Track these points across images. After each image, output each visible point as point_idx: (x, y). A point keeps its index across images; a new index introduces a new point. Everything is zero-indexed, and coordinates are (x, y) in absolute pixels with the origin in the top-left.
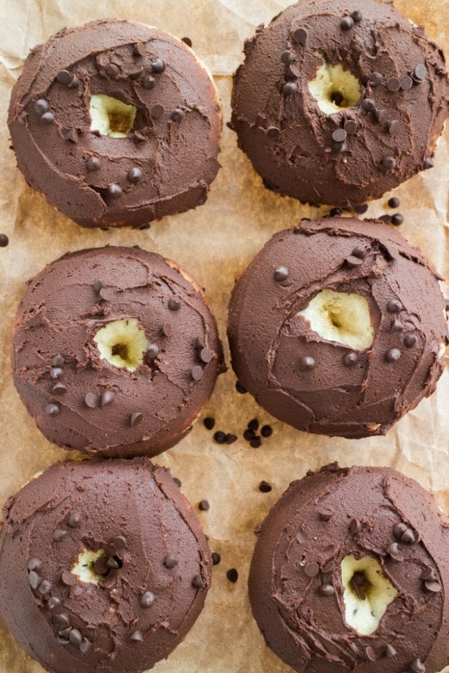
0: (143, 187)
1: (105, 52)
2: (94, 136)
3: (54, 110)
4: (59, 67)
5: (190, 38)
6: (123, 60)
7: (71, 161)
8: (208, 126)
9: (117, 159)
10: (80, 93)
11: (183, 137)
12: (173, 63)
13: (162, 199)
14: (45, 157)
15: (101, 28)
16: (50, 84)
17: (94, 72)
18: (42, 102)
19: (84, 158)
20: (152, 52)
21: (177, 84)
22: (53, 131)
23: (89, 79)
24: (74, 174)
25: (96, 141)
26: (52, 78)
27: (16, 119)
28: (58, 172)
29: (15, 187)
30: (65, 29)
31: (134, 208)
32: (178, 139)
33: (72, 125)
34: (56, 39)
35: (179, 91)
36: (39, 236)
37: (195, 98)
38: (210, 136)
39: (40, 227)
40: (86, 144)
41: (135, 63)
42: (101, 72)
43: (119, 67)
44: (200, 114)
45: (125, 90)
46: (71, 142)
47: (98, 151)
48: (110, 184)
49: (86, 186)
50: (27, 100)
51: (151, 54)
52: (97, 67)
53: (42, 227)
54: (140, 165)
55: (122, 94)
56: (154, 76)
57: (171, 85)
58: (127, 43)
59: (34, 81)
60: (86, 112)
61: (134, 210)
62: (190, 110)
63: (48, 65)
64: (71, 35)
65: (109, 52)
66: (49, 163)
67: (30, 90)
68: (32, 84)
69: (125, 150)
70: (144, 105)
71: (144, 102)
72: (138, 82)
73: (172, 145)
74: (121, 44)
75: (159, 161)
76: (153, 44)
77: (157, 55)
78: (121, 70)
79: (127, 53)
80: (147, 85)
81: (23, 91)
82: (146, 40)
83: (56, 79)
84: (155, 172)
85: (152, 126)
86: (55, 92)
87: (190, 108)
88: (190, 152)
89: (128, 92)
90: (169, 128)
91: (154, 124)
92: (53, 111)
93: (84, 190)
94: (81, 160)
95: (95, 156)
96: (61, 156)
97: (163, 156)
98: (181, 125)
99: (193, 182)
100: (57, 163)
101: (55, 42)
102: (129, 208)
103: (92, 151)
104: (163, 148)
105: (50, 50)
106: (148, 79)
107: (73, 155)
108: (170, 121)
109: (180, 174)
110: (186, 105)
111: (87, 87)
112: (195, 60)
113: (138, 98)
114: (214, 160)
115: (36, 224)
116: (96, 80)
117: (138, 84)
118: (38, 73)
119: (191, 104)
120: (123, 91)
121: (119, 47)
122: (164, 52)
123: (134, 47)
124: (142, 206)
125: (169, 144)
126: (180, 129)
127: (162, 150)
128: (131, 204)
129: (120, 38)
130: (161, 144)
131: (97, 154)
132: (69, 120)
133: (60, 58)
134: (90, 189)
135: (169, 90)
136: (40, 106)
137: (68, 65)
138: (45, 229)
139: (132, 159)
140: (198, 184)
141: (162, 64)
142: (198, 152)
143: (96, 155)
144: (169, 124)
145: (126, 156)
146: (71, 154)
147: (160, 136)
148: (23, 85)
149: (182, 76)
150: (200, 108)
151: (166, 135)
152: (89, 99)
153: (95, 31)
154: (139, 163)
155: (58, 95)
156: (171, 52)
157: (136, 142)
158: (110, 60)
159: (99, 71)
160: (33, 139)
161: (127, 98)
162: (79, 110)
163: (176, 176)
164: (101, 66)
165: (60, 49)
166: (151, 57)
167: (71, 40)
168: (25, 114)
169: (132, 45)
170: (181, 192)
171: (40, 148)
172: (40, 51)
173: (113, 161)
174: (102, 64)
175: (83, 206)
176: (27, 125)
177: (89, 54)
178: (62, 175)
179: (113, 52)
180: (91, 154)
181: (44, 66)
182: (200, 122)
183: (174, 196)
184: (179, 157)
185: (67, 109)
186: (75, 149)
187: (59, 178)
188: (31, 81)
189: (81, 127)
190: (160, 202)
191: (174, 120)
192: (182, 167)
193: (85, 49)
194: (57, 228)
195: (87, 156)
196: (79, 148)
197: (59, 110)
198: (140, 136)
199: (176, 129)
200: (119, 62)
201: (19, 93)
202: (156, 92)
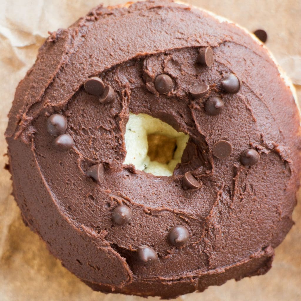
0: (187, 253)
1: (157, 55)
2: (127, 173)
3: (75, 131)
4: (88, 70)
5: (266, 29)
6: (180, 70)
7: (90, 207)
8: (287, 173)
9: (155, 211)
10: (114, 111)
11: (252, 187)
12: (249, 79)
13: (211, 272)
14: (53, 196)
15: (152, 15)
16: (73, 93)
17: (138, 82)
18: (59, 119)
19: (109, 205)
20: (223, 61)
21: (253, 111)
22: (69, 161)
23: (129, 92)
24: (92, 226)
25: (129, 181)
26: (77, 86)
27: (19, 137)
28: (69, 220)
29: (6, 209)
30: (100, 7)
31: (170, 280)
32: (244, 191)
33: (98, 157)
34: (87, 24)
35: (254, 121)
36: (31, 279)
37: (275, 133)
38: (289, 187)
39: (32, 267)
40: (114, 184)
41: (197, 76)
42: (147, 84)
43: (174, 79)
44: (280, 157)
45: (178, 112)
46: (93, 180)
47: (129, 197)
48: (142, 247)
49: (107, 246)
50: (37, 111)
51: (221, 64)
52: (143, 76)
53: (36, 267)
54: (187, 222)
55: (173, 116)
56: (221, 98)
57: (245, 112)
58: (189, 45)
59: (51, 84)
60: (120, 139)
61: (170, 283)
62: (267, 152)
63: (73, 64)
64: (110, 18)
65: (163, 57)
66: (58, 206)
67: (43, 97)
68: (47, 88)
69: (169, 197)
70: (203, 137)
71: (202, 133)
72: (198, 103)
73: (235, 198)
74: (180, 46)
75: (214, 219)
76: (225, 49)
77: (229, 66)
78: (176, 84)
79: (186, 59)
80: (211, 109)
81: (33, 97)
82: (216, 44)
83: (82, 88)
84: (207, 235)
85: (211, 168)
86: (79, 106)
87: (267, 148)
88: (258, 210)
89: (182, 116)
90: (235, 174)
91: (214, 166)
92: (72, 132)
93: (104, 251)
94: (105, 207)
95: (125, 204)
96: (76, 198)
97: (220, 213)
98: (251, 171)
99: (256, 250)
100: (69, 207)
101: (85, 29)
102: (164, 281)
103: (122, 196)
104: (222, 201)
105: (78, 40)
106: (215, 103)
107: (93, 199)
108: (237, 165)
109: (241, 238)
110: (262, 143)
111: (125, 104)
112: (279, 74)
113: (195, 126)
114: (288, 218)
115: (27, 262)
116: (140, 94)
117: (198, 107)
118: (58, 73)
119: (270, 143)
120: (174, 114)
121: (177, 50)
122: (238, 62)
123: (198, 53)
124: (181, 278)
125: (231, 196)
126: (249, 176)
127: (220, 204)
128: (167, 274)
129: (180, 36)
130: (220, 195)
131: (129, 201)
132: (94, 148)
133: (91, 56)
134: (113, 250)
135: (241, 119)
136: (55, 125)
137: (102, 70)
138: (39, 270)
139: (177, 214)
140: (263, 253)
141: (236, 83)
142: (269, 210)
143: (127, 202)
144: (235, 168)
145: (169, 208)
146: (91, 197)
147: (219, 184)
148: (33, 87)
149: (260, 100)
150: (280, 148)
151: (229, 183)
152: (127, 120)
153: (145, 19)
154: (187, 220)
155: (83, 110)
156: (248, 62)
157: (185, 188)
158: (163, 68)
159: (144, 82)
160: (39, 168)
161: (180, 124)
162: (110, 136)
163: (235, 241)
164: (149, 76)
165: (92, 41)
166: (221, 68)
167: (110, 29)
168: (32, 130)
169: (197, 50)
170: (238, 264)
171: (47, 181)
172: (64, 40)
173: (150, 214)
174: (151, 74)
175: (99, 269)
176: (33, 147)
177: (134, 56)
178: (75, 225)
179: (169, 57)
180: (120, 200)
181: (66, 65)
182: (278, 167)
183: (228, 267)
184: (242, 216)
185: (92, 132)
186: (98, 191)
187: (70, 228)
188: (47, 85)
189: (110, 161)
190: (208, 275)
191: (243, 164)
192: (245, 230)
193: (128, 46)
194: (56, 270)
195: (113, 203)
196: (103, 190)
197: (82, 132)
198: (191, 181)
199: (243, 176)
200: (175, 73)
201: (27, 98)
202: (221, 121)
